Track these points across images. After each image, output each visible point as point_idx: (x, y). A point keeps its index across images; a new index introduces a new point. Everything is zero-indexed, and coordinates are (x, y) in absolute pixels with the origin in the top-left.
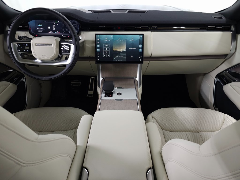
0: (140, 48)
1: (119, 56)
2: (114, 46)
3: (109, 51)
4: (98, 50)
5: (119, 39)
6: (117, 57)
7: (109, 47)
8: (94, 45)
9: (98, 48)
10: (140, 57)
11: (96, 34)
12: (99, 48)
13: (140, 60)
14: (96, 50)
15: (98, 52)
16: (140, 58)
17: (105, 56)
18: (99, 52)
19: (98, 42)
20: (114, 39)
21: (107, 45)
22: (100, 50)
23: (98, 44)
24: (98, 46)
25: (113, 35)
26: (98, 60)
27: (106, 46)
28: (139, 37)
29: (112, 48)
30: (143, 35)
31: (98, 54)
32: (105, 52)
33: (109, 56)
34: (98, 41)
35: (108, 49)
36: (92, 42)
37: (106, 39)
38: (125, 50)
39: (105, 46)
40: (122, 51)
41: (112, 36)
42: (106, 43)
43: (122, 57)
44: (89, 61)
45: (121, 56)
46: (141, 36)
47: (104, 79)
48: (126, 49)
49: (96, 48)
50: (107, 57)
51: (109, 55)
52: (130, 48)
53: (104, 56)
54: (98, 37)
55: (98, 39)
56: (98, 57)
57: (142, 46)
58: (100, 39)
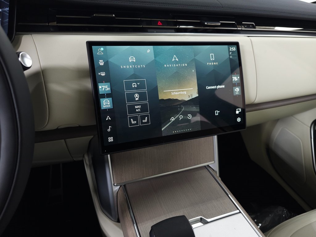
0: (235, 85)
1: (181, 117)
2: (160, 86)
3: (147, 102)
4: (106, 103)
5: (175, 58)
6: (173, 119)
7: (145, 90)
8: (88, 84)
9: (103, 96)
10: (237, 112)
11: (90, 45)
12: (108, 96)
13: (239, 120)
14: (98, 104)
15: (108, 112)
16: (238, 115)
17: (133, 122)
18: (109, 109)
19: (103, 74)
20: (157, 59)
21: (136, 82)
22: (113, 102)
23: (106, 80)
24: (104, 88)
25: (152, 47)
26: (111, 139)
27: (134, 85)
28: (229, 51)
29: (154, 91)
30: (236, 44)
31: (108, 118)
32: (132, 110)
33: (148, 122)
34: (102, 69)
35: (142, 96)
36: (79, 73)
37: (132, 59)
38: (195, 95)
39: (129, 86)
40: (187, 99)
41: (149, 49)
42: (134, 76)
43: (190, 117)
44: (63, 141)
45: (185, 114)
46: (234, 49)
47: (124, 187)
48: (199, 92)
49: (96, 96)
50: (142, 123)
51: (148, 116)
52: (209, 88)
53: (131, 124)
54: (100, 53)
55: (101, 63)
56: (109, 130)
57: (238, 77)
58: (110, 60)
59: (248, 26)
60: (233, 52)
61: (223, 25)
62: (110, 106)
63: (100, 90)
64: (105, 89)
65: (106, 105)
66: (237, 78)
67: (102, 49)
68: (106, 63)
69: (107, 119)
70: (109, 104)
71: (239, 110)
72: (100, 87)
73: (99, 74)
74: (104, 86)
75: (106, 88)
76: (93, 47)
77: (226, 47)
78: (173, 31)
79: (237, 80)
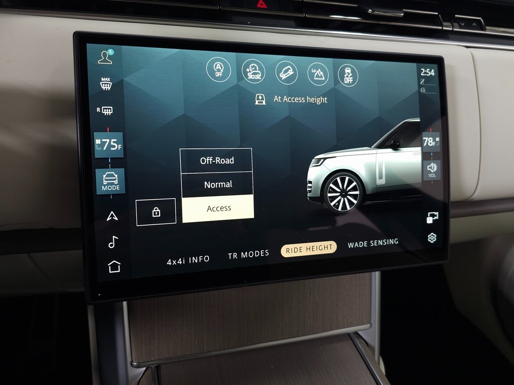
4: (109, 181)
9: (104, 163)
10: (430, 220)
11: (82, 40)
12: (115, 163)
13: (432, 238)
14: (88, 181)
15: (112, 201)
16: (432, 228)
18: (116, 195)
19: (108, 111)
20: (244, 84)
22: (128, 180)
24: (108, 144)
25: (233, 55)
26: (114, 267)
28: (420, 77)
30: (438, 62)
31: (112, 216)
46: (431, 72)
49: (87, 163)
54: (105, 61)
55: (106, 84)
56: (111, 245)
57: (438, 139)
58: (128, 79)
59: (468, 24)
60: (428, 79)
61: (408, 17)
62: (118, 188)
63: (97, 148)
64: (110, 146)
65: (108, 184)
66: (434, 140)
67: (111, 52)
68: (118, 85)
69: (108, 219)
70: (116, 182)
71: (433, 216)
72: (98, 142)
73: (98, 110)
74: (108, 140)
75: (112, 144)
76: (90, 47)
77: (413, 66)
78: (293, 23)
79: (433, 144)
